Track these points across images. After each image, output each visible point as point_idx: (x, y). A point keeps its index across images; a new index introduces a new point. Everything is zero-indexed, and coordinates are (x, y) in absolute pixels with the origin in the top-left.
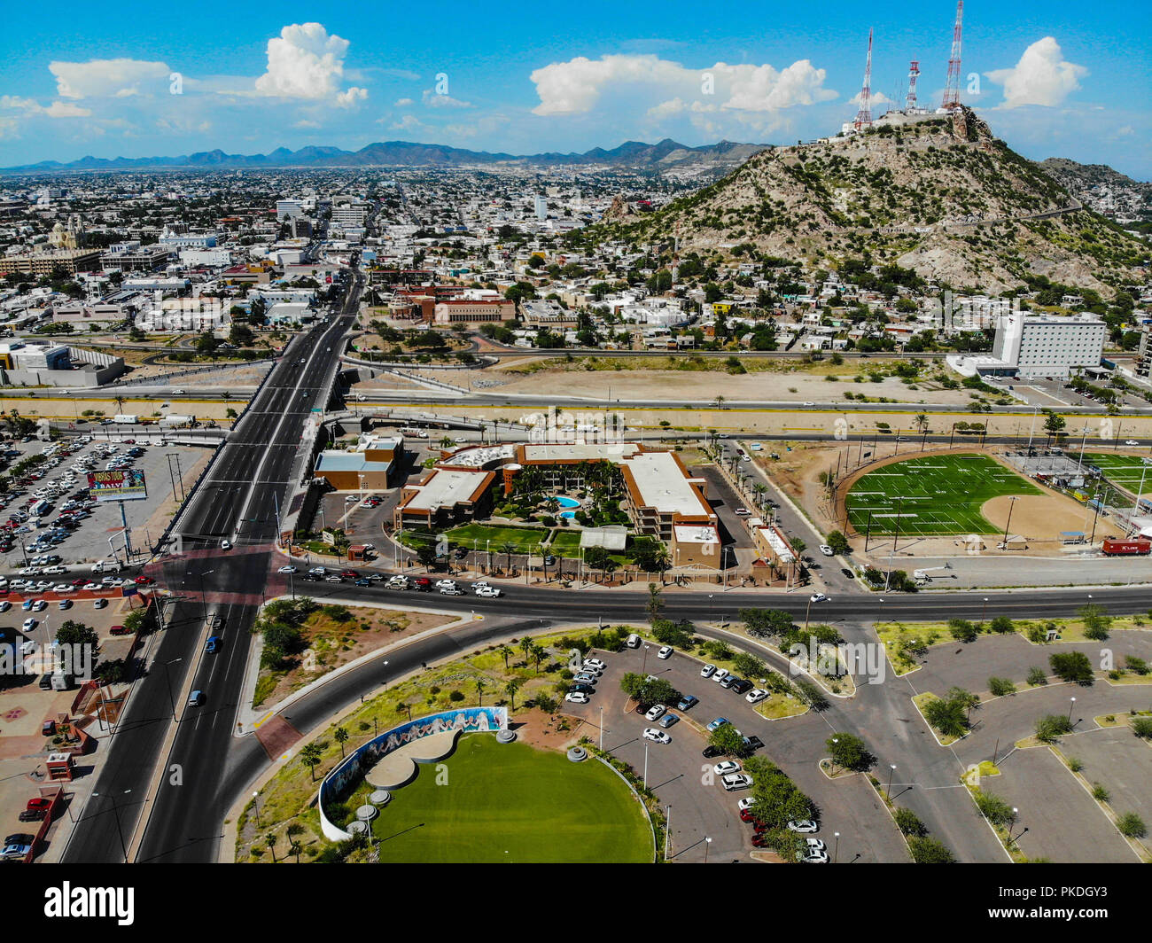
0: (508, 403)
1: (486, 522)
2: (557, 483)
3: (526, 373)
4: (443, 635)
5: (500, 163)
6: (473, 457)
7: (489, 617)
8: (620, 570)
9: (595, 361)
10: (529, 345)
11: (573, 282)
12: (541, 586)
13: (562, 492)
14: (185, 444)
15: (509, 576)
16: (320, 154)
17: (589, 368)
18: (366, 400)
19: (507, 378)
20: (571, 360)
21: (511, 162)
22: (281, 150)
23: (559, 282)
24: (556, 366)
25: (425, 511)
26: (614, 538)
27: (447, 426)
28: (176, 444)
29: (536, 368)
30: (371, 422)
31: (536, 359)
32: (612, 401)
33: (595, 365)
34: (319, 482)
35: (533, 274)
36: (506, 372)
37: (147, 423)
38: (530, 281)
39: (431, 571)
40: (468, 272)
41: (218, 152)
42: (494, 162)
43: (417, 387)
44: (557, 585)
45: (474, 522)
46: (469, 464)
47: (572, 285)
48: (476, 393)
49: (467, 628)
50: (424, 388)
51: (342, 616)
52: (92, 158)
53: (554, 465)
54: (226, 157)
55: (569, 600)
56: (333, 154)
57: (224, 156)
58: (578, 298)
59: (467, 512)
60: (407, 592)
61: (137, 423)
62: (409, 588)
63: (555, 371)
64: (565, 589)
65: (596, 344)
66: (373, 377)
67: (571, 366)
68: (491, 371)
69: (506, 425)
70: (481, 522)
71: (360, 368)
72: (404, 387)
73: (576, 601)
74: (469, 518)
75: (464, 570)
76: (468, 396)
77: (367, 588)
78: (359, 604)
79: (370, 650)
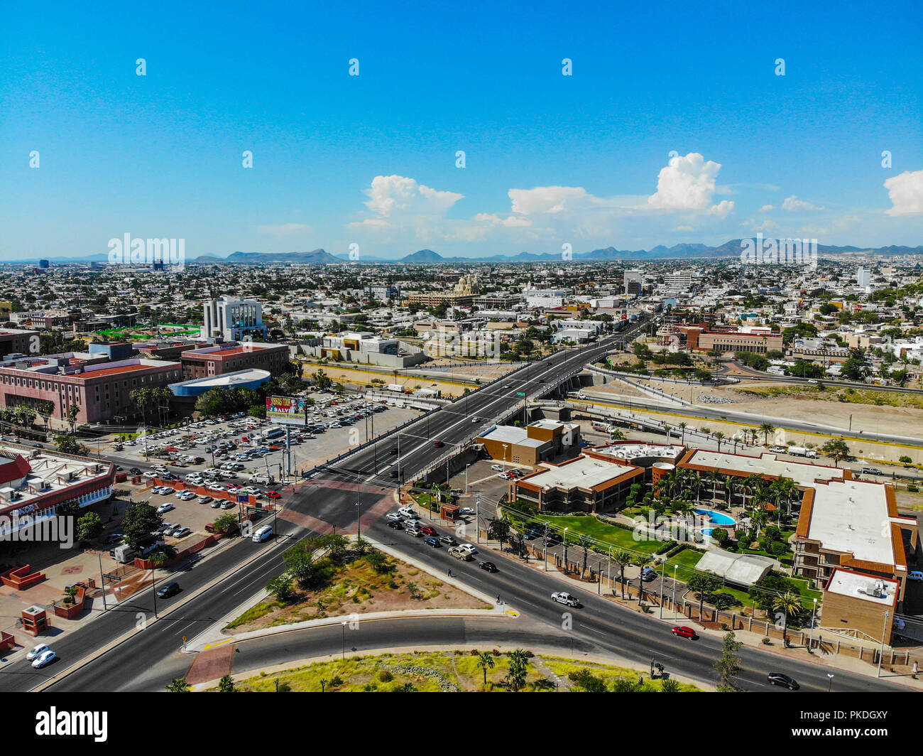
0: (724, 417)
1: (609, 519)
2: (718, 496)
3: (765, 396)
4: (460, 619)
5: (846, 253)
6: (630, 451)
7: (527, 616)
8: (735, 611)
9: (852, 392)
10: (782, 373)
11: (861, 326)
12: (614, 602)
13: (721, 508)
14: (417, 409)
15: (584, 579)
16: (689, 249)
17: (842, 399)
18: (585, 399)
19: (739, 397)
20: (822, 388)
21: (856, 253)
22: (660, 247)
23: (847, 326)
24: (803, 393)
25: (537, 487)
26: (747, 570)
27: (640, 427)
28: (412, 407)
29: (777, 393)
30: (573, 414)
31: (780, 385)
32: (852, 431)
33: (851, 397)
34: (477, 447)
35: (821, 319)
36: (739, 392)
37: (409, 393)
38: (816, 325)
39: (507, 550)
40: (757, 316)
41: (612, 249)
42: (840, 253)
43: (640, 395)
44: (633, 607)
45: (594, 514)
46: (620, 456)
47: (860, 329)
48: (698, 406)
49: (493, 621)
50: (647, 396)
51: (383, 567)
52: (527, 253)
53: (718, 474)
54: (617, 252)
55: (637, 628)
56: (700, 248)
57: (615, 252)
58: (862, 339)
59: (587, 501)
60: (465, 563)
61: (403, 392)
62: (470, 559)
63: (799, 398)
64: (643, 614)
65: (863, 379)
66: (605, 382)
67: (821, 395)
68: (723, 389)
69: (706, 435)
70: (602, 517)
71: (594, 374)
72: (629, 393)
73: (647, 631)
74: (590, 509)
75: (540, 558)
76: (687, 408)
77: (433, 549)
78: (410, 560)
79: (377, 610)
